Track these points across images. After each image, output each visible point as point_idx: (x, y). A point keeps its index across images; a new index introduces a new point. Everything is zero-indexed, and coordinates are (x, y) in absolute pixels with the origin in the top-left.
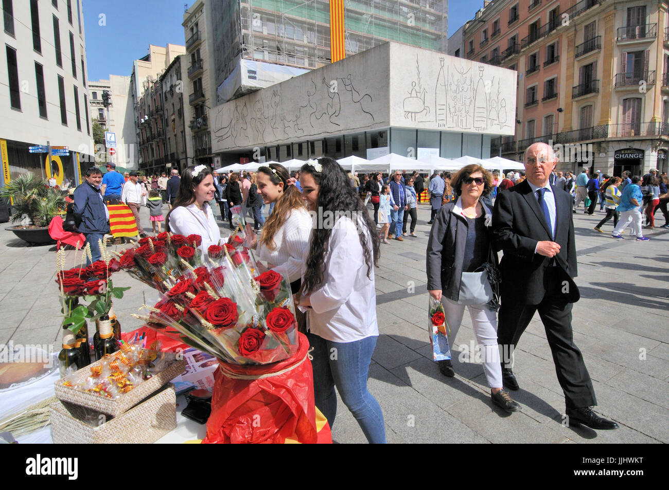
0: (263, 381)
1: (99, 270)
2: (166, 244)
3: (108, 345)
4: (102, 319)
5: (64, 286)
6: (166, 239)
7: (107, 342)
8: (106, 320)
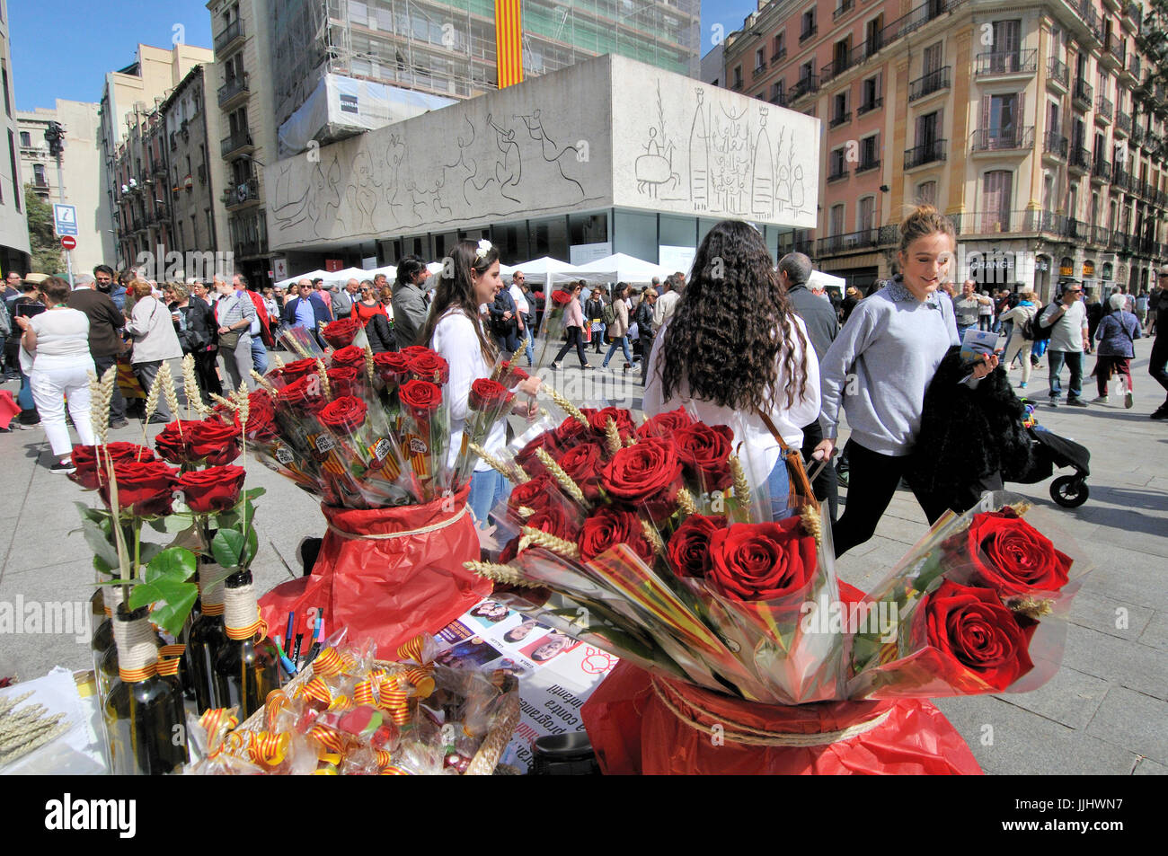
0: (852, 746)
1: (210, 439)
2: (361, 375)
3: (249, 658)
4: (233, 581)
5: (120, 487)
6: (357, 363)
7: (248, 650)
8: (245, 583)
